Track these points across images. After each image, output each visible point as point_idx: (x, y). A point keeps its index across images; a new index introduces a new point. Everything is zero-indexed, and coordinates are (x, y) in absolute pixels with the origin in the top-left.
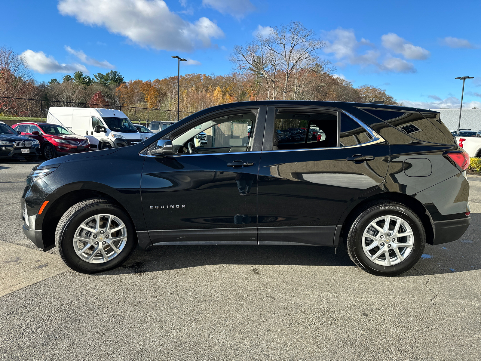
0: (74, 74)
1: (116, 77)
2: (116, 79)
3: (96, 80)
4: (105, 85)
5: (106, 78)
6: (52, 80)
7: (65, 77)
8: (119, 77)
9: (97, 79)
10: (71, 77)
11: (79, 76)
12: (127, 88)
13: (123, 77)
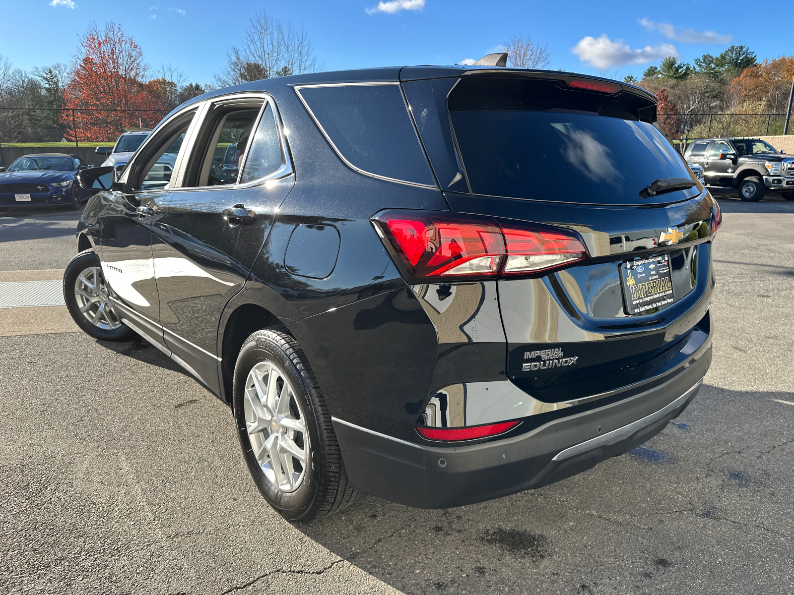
0: (662, 63)
1: (741, 58)
2: (739, 61)
3: (698, 69)
4: (715, 75)
5: (721, 62)
6: (625, 79)
7: (646, 72)
8: (746, 56)
9: (700, 66)
10: (657, 69)
11: (670, 65)
12: (756, 76)
13: (755, 56)
